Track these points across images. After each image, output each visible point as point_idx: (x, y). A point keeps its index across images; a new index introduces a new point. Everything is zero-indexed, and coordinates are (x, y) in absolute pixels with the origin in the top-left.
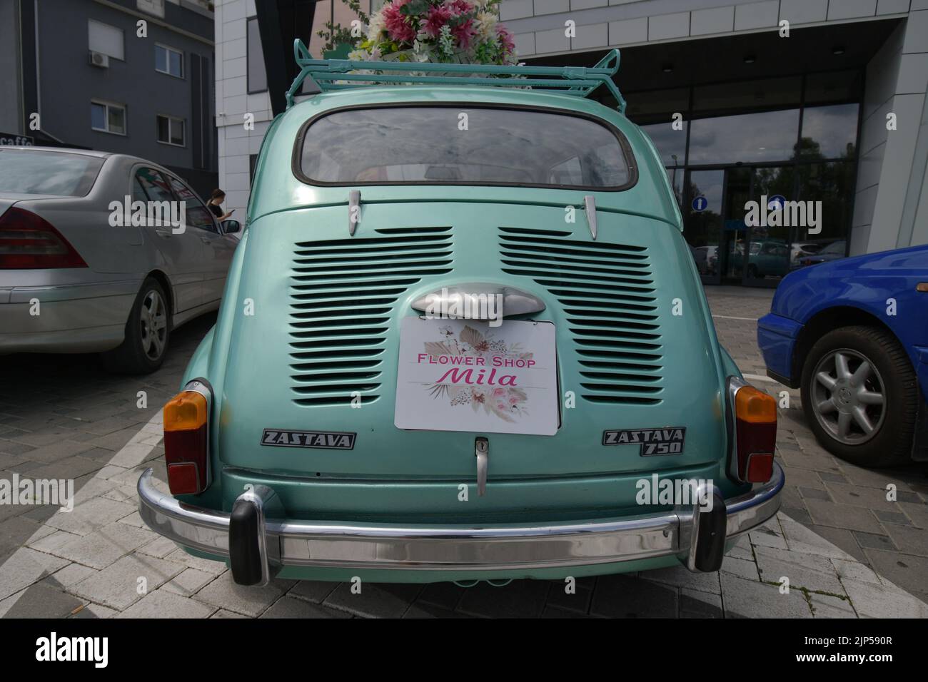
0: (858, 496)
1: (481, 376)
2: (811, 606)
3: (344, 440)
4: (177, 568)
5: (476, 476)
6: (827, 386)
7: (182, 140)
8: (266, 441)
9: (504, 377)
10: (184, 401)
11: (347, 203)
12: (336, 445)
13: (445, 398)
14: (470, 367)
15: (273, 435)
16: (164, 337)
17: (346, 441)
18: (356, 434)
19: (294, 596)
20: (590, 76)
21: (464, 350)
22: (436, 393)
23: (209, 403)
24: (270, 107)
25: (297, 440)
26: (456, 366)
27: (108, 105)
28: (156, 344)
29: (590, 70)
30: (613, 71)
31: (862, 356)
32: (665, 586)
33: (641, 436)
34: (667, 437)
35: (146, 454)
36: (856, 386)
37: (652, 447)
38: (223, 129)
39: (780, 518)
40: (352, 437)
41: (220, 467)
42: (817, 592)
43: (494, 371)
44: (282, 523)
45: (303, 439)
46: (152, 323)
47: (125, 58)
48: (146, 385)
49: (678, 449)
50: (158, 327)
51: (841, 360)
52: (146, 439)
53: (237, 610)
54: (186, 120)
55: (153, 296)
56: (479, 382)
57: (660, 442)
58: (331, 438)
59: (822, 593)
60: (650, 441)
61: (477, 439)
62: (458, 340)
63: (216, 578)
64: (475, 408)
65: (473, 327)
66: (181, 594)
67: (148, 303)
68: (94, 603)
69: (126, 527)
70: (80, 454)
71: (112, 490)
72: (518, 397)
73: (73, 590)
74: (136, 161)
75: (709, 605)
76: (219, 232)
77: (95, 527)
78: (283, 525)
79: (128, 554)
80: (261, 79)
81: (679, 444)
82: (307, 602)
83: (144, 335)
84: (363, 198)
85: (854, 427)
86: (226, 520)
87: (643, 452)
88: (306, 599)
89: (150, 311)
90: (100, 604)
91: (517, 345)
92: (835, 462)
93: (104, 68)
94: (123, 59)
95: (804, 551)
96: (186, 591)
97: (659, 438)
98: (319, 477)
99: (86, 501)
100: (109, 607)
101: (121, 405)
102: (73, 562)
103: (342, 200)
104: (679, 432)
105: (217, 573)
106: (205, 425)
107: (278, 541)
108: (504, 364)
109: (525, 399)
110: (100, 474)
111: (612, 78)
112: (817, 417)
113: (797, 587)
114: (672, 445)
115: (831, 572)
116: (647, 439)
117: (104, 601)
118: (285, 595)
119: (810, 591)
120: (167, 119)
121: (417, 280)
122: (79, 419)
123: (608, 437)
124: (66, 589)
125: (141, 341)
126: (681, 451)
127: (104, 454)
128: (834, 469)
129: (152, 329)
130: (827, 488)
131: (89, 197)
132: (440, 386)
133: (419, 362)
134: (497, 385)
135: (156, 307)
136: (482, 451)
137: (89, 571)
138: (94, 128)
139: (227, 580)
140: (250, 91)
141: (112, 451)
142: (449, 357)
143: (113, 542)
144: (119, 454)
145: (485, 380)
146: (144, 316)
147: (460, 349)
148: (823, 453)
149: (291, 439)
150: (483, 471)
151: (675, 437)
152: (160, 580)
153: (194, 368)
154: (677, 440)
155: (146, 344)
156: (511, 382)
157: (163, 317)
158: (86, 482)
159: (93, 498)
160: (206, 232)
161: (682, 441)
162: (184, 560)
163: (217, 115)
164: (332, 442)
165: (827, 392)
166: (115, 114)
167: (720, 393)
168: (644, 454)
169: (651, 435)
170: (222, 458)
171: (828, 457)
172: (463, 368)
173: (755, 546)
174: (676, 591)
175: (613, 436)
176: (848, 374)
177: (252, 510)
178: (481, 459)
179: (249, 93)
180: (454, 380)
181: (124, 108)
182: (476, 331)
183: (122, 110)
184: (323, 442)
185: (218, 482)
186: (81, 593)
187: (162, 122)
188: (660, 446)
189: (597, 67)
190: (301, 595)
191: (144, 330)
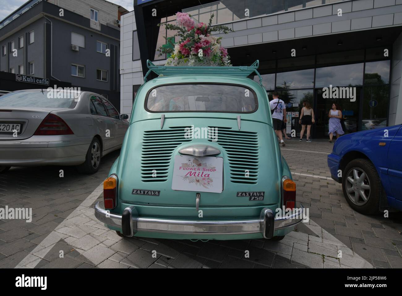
0: (357, 225)
1: (199, 174)
2: (323, 260)
3: (156, 193)
4: (104, 239)
5: (196, 205)
6: (351, 182)
7: (106, 79)
8: (133, 193)
9: (205, 175)
10: (110, 180)
11: (160, 118)
12: (154, 194)
13: (188, 181)
14: (195, 171)
15: (135, 191)
16: (99, 159)
17: (157, 193)
18: (160, 191)
19: (142, 249)
20: (248, 69)
21: (194, 166)
22: (184, 179)
23: (117, 181)
24: (141, 66)
25: (142, 193)
26: (191, 171)
27: (78, 65)
28: (96, 162)
29: (249, 67)
30: (257, 67)
31: (362, 170)
32: (272, 252)
33: (249, 194)
34: (258, 195)
35: (93, 202)
36: (360, 182)
37: (253, 198)
38: (123, 75)
39: (323, 231)
40: (159, 192)
41: (120, 201)
42: (328, 256)
43: (203, 173)
44: (137, 218)
45: (144, 192)
46: (95, 155)
47: (85, 47)
48: (92, 178)
49: (262, 199)
50: (97, 156)
51: (356, 172)
52: (93, 197)
53: (123, 252)
54: (108, 71)
55: (96, 144)
56: (198, 176)
57: (256, 196)
58: (152, 192)
59: (330, 257)
60: (252, 196)
61: (197, 194)
62: (192, 162)
63: (117, 243)
64: (196, 184)
65: (197, 159)
66: (105, 246)
67: (94, 147)
68: (78, 248)
69: (87, 226)
70: (70, 202)
71: (82, 214)
72: (210, 181)
73: (71, 244)
74: (91, 94)
75: (285, 258)
76: (120, 119)
77: (77, 226)
78: (138, 218)
79: (88, 234)
80: (138, 55)
81: (262, 197)
82: (146, 251)
83: (92, 159)
84: (165, 117)
85: (361, 199)
86: (121, 217)
87: (250, 199)
88: (146, 250)
89: (94, 150)
90: (79, 249)
91: (210, 164)
92: (354, 212)
93: (77, 51)
94: (84, 47)
95: (328, 243)
96: (107, 246)
97: (256, 195)
98: (149, 204)
99: (73, 217)
100: (82, 250)
101: (84, 185)
102: (70, 236)
103: (159, 117)
104: (262, 193)
105: (117, 241)
106: (116, 188)
107: (136, 223)
108: (206, 170)
109: (212, 181)
110: (77, 209)
111: (257, 70)
112: (348, 194)
113: (321, 254)
114: (260, 197)
115: (335, 250)
116: (251, 195)
117: (81, 248)
118: (139, 248)
119: (325, 256)
120: (101, 71)
121: (181, 143)
122: (69, 190)
123: (238, 194)
124: (69, 244)
125: (91, 161)
126: (263, 199)
127: (78, 202)
128: (351, 215)
129: (95, 157)
130: (346, 222)
131: (75, 109)
132: (186, 177)
133: (180, 169)
134: (204, 177)
135: (96, 149)
136: (198, 198)
137: (75, 239)
138: (72, 75)
139: (120, 243)
140: (133, 59)
141: (81, 201)
142: (189, 168)
143: (83, 230)
144: (84, 202)
145: (200, 175)
146: (92, 152)
147: (193, 165)
148: (350, 209)
149: (141, 192)
150: (198, 203)
151: (261, 195)
152: (99, 242)
153: (113, 170)
154: (261, 196)
155: (93, 162)
156: (208, 176)
157: (99, 152)
158: (73, 211)
159: (75, 216)
160: (115, 119)
161: (263, 196)
162: (106, 237)
163: (120, 69)
164: (153, 194)
165: (351, 185)
166: (81, 69)
167: (279, 182)
168: (250, 200)
169: (253, 194)
170: (120, 198)
171: (351, 211)
172: (193, 171)
173: (310, 240)
174: (275, 253)
175: (240, 194)
176: (358, 177)
177: (129, 214)
178: (197, 200)
179: (133, 60)
180: (190, 175)
181: (84, 67)
182: (198, 160)
183: (83, 67)
184: (150, 193)
185: (119, 206)
186: (73, 245)
187: (99, 72)
188: (256, 197)
189: (252, 66)
190: (144, 249)
191: (92, 157)
